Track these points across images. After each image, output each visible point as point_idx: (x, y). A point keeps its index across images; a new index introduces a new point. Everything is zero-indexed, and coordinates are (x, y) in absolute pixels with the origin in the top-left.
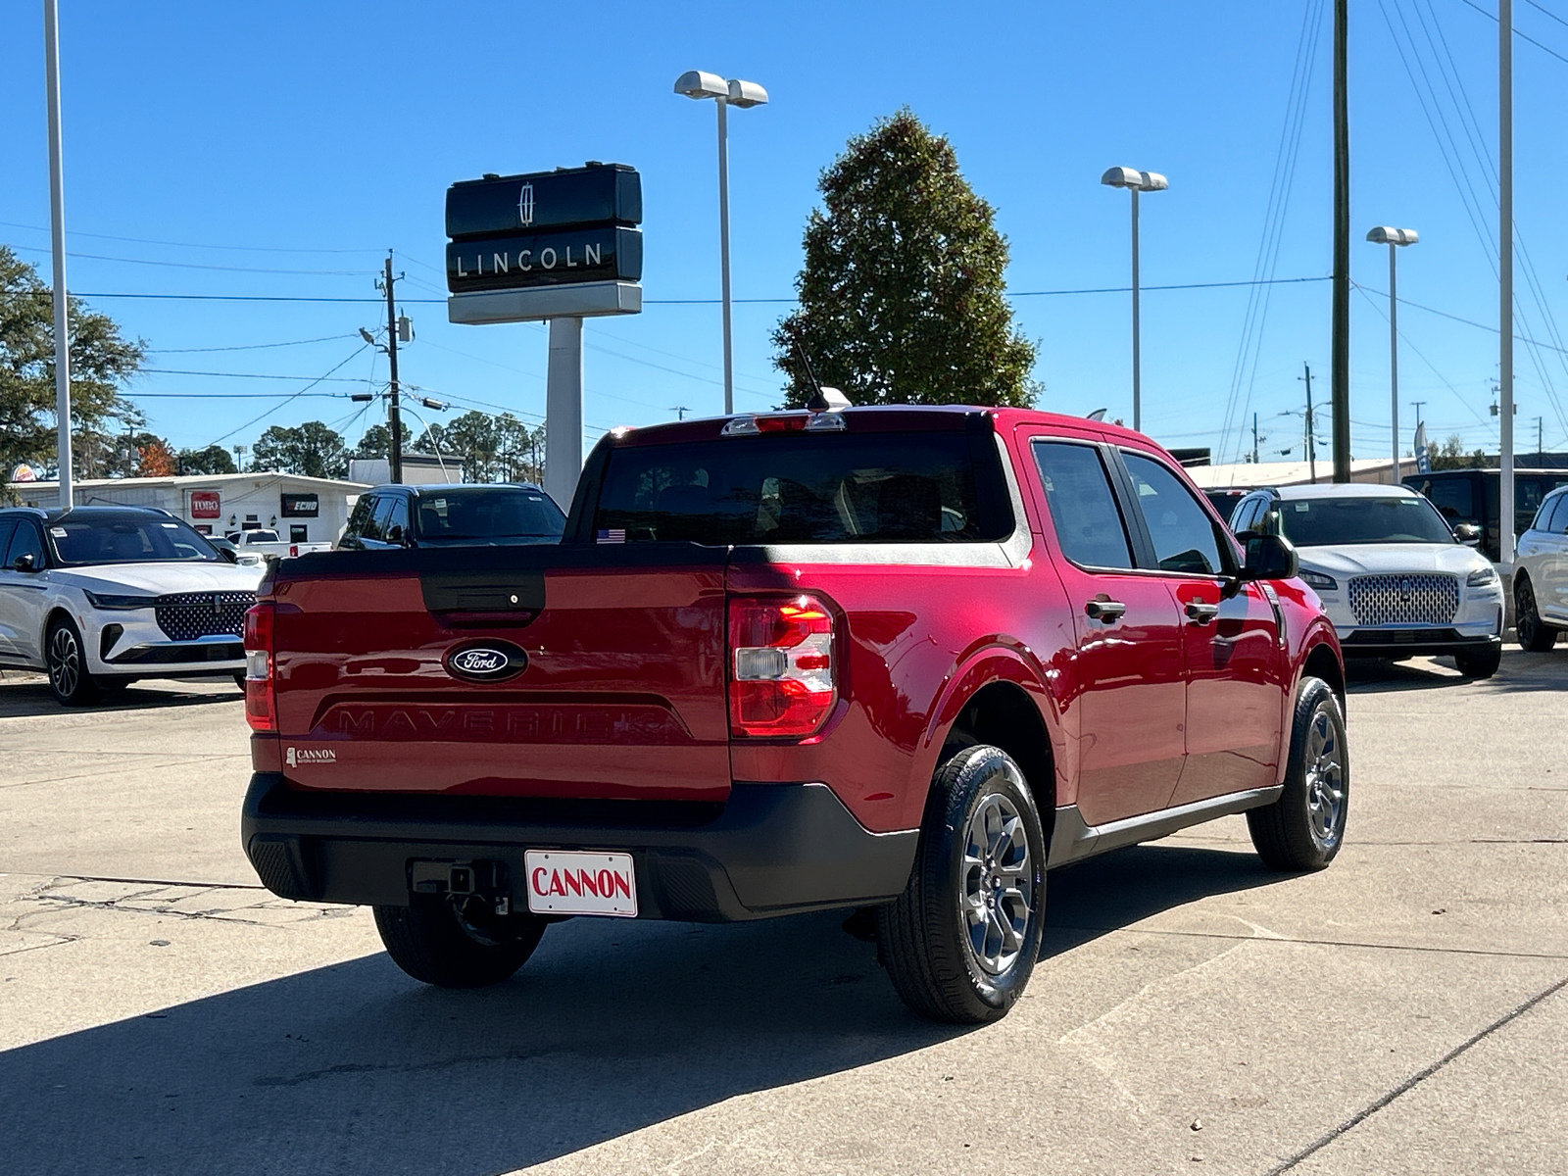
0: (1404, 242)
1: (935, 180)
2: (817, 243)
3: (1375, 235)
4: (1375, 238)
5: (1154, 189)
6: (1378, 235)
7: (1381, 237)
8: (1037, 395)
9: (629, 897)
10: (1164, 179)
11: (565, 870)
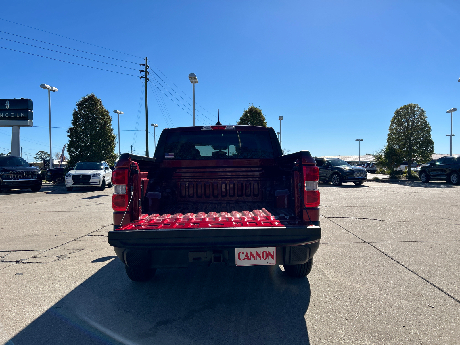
0: (156, 126)
1: (99, 106)
2: (75, 115)
5: (121, 114)
6: (152, 125)
9: (273, 259)
10: (123, 113)
11: (250, 252)
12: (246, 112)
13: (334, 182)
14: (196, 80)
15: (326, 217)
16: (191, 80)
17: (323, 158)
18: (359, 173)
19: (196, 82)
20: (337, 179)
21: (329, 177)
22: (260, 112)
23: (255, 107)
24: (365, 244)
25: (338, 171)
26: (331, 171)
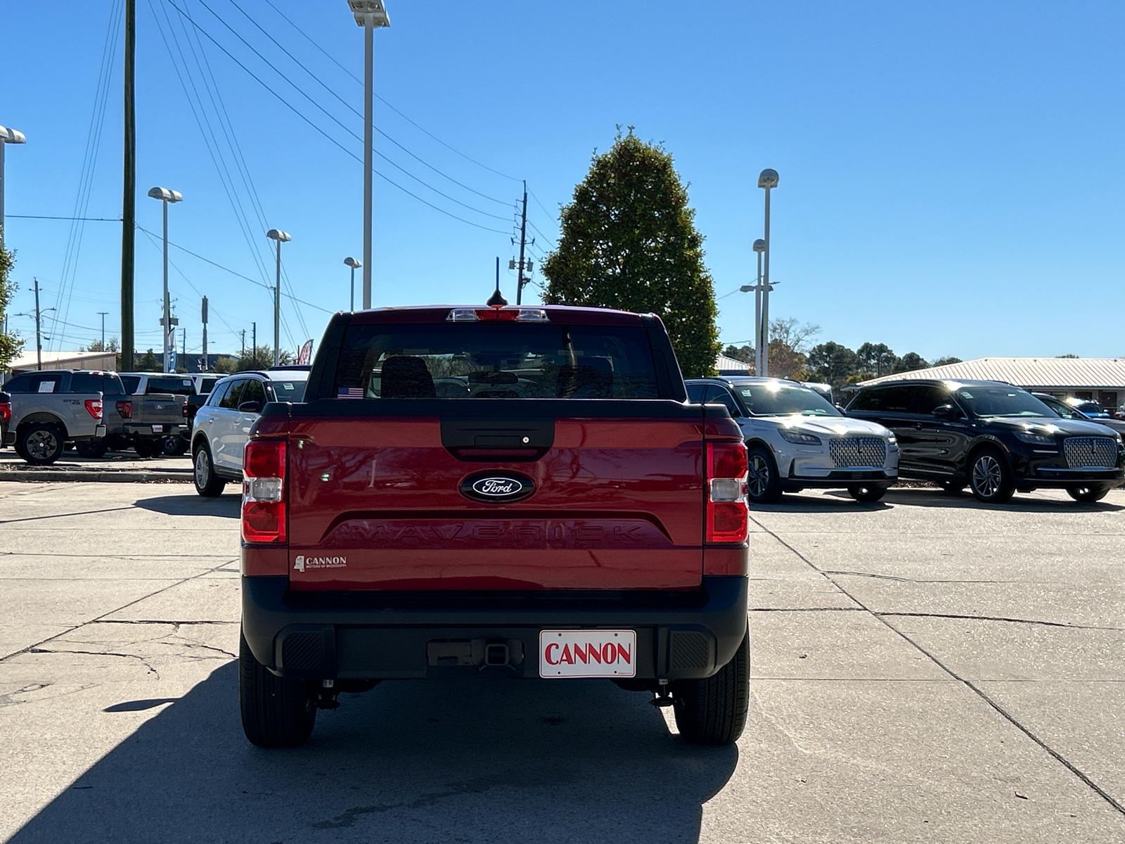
0: (173, 200)
3: (154, 193)
4: (154, 195)
5: (14, 142)
6: (156, 193)
7: (159, 194)
8: (13, 292)
9: (629, 663)
10: (22, 136)
11: (575, 645)
12: (602, 165)
13: (981, 486)
14: (378, 15)
15: (875, 614)
16: (359, 14)
17: (938, 378)
18: (1088, 448)
19: (382, 22)
20: (994, 471)
21: (961, 461)
22: (665, 165)
23: (644, 142)
24: (955, 685)
25: (998, 441)
26: (969, 439)
